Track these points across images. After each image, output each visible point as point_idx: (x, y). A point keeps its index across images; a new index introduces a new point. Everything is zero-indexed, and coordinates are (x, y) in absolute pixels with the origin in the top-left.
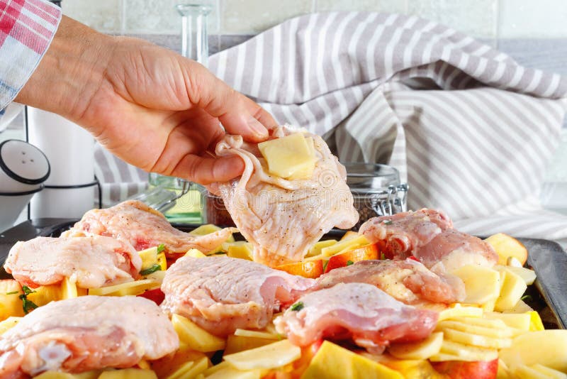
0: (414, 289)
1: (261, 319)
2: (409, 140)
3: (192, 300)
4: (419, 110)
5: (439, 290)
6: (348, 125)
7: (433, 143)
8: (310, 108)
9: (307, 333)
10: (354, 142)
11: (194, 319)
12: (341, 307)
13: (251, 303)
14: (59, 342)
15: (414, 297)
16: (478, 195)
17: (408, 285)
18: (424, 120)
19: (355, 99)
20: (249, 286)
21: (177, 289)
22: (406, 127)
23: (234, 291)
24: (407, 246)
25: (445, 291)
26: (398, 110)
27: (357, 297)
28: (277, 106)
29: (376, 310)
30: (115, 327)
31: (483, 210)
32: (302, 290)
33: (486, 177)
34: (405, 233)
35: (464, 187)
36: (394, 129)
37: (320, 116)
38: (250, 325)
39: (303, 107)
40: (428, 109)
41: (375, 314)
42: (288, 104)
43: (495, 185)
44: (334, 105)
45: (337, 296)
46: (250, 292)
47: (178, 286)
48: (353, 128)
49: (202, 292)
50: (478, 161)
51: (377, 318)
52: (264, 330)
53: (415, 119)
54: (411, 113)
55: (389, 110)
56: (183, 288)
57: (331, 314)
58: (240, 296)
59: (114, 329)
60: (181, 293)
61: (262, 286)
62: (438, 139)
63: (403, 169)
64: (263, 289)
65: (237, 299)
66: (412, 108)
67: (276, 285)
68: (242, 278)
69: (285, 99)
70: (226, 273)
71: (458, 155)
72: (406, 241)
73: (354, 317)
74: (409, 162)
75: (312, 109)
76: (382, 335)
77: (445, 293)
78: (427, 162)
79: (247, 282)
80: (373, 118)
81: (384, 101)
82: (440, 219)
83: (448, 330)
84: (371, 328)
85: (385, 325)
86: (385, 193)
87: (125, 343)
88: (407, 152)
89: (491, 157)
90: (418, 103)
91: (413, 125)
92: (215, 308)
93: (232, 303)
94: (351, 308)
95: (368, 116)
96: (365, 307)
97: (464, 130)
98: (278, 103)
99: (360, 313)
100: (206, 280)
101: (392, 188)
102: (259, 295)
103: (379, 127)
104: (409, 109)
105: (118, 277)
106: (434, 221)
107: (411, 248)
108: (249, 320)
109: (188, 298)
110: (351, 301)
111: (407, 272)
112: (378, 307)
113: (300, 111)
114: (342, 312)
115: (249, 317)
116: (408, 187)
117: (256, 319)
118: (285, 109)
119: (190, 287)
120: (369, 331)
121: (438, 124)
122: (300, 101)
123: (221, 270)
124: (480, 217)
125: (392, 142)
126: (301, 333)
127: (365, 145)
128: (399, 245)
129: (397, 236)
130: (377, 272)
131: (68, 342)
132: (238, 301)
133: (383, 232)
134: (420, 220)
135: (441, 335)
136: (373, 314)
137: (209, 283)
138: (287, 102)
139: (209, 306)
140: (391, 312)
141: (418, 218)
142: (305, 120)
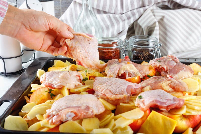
0: (172, 87)
1: (127, 100)
2: (160, 26)
3: (105, 94)
4: (163, 17)
5: (180, 88)
6: (139, 21)
7: (167, 28)
8: (125, 15)
9: (146, 107)
10: (140, 27)
11: (106, 100)
12: (156, 99)
13: (124, 95)
14: (72, 112)
15: (173, 90)
16: (182, 44)
17: (170, 87)
18: (165, 20)
19: (141, 13)
20: (123, 89)
21: (100, 90)
22: (159, 22)
23: (118, 91)
24: (166, 69)
25: (182, 88)
26: (156, 17)
27: (160, 95)
28: (114, 15)
29: (166, 100)
30: (86, 106)
31: (184, 49)
32: (137, 88)
33: (185, 39)
34: (165, 65)
35: (178, 42)
36: (155, 23)
37: (129, 18)
38: (124, 102)
39: (123, 15)
40: (166, 16)
41: (166, 101)
42: (118, 14)
43: (188, 41)
44: (134, 14)
45: (154, 95)
46: (123, 91)
47: (100, 89)
48: (140, 22)
49: (108, 91)
50: (183, 33)
51: (167, 102)
52: (128, 103)
53: (162, 19)
54: (160, 17)
55: (153, 17)
56: (102, 90)
57: (153, 101)
58: (120, 92)
59: (87, 107)
60: (101, 92)
61: (126, 89)
62: (169, 27)
63: (158, 37)
64: (127, 90)
65: (119, 93)
66: (161, 16)
67: (130, 88)
68: (120, 86)
69: (117, 12)
70: (114, 84)
71: (176, 32)
72: (165, 68)
73: (159, 102)
74: (160, 34)
75: (126, 15)
76: (168, 107)
77: (182, 89)
78: (166, 34)
79: (122, 88)
80: (147, 19)
81: (152, 14)
82: (175, 59)
83: (187, 104)
84: (165, 105)
85: (169, 105)
86: (154, 47)
87: (90, 110)
88: (159, 31)
89: (187, 32)
90: (163, 14)
91: (161, 21)
92: (113, 97)
93: (118, 95)
94: (159, 99)
95: (146, 19)
96: (163, 99)
97: (178, 23)
98: (114, 13)
99: (161, 101)
100: (109, 87)
101: (157, 46)
102: (126, 92)
103: (150, 22)
104: (160, 16)
105: (78, 85)
106: (173, 60)
107: (167, 70)
108: (124, 100)
109: (104, 93)
110: (158, 97)
111: (170, 82)
112: (167, 99)
113: (122, 16)
114: (156, 101)
115: (124, 99)
116: (161, 45)
117: (126, 100)
118: (117, 16)
119: (104, 89)
120: (165, 106)
121: (170, 21)
122: (123, 13)
123: (112, 83)
124: (183, 52)
125: (155, 27)
126: (144, 107)
127: (145, 28)
128: (163, 69)
129: (162, 66)
130: (160, 82)
131: (75, 112)
132: (120, 94)
133: (158, 64)
134: (169, 60)
135: (185, 106)
136: (165, 101)
137: (110, 88)
138: (118, 13)
139: (111, 96)
140: (170, 100)
141: (168, 59)
142: (124, 19)
